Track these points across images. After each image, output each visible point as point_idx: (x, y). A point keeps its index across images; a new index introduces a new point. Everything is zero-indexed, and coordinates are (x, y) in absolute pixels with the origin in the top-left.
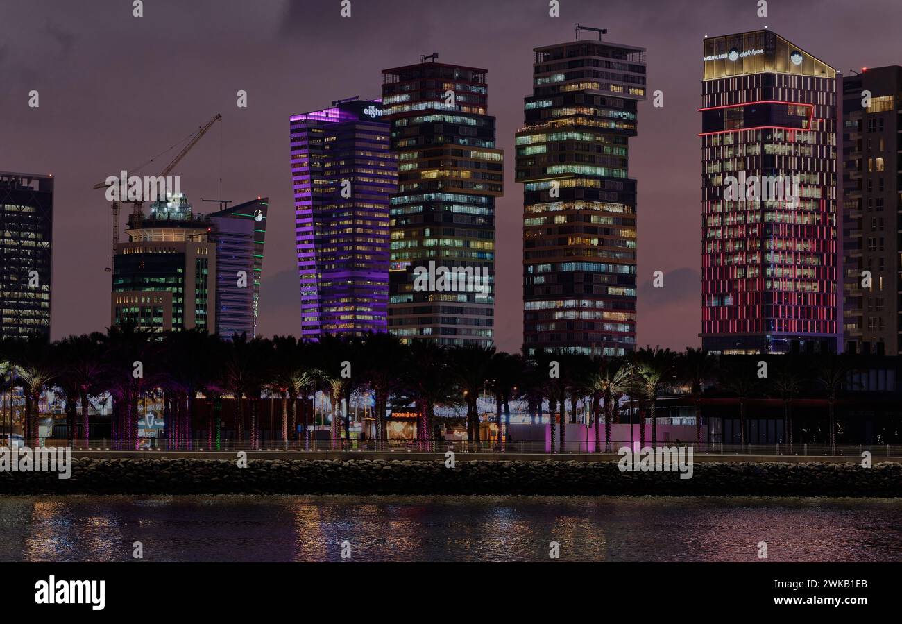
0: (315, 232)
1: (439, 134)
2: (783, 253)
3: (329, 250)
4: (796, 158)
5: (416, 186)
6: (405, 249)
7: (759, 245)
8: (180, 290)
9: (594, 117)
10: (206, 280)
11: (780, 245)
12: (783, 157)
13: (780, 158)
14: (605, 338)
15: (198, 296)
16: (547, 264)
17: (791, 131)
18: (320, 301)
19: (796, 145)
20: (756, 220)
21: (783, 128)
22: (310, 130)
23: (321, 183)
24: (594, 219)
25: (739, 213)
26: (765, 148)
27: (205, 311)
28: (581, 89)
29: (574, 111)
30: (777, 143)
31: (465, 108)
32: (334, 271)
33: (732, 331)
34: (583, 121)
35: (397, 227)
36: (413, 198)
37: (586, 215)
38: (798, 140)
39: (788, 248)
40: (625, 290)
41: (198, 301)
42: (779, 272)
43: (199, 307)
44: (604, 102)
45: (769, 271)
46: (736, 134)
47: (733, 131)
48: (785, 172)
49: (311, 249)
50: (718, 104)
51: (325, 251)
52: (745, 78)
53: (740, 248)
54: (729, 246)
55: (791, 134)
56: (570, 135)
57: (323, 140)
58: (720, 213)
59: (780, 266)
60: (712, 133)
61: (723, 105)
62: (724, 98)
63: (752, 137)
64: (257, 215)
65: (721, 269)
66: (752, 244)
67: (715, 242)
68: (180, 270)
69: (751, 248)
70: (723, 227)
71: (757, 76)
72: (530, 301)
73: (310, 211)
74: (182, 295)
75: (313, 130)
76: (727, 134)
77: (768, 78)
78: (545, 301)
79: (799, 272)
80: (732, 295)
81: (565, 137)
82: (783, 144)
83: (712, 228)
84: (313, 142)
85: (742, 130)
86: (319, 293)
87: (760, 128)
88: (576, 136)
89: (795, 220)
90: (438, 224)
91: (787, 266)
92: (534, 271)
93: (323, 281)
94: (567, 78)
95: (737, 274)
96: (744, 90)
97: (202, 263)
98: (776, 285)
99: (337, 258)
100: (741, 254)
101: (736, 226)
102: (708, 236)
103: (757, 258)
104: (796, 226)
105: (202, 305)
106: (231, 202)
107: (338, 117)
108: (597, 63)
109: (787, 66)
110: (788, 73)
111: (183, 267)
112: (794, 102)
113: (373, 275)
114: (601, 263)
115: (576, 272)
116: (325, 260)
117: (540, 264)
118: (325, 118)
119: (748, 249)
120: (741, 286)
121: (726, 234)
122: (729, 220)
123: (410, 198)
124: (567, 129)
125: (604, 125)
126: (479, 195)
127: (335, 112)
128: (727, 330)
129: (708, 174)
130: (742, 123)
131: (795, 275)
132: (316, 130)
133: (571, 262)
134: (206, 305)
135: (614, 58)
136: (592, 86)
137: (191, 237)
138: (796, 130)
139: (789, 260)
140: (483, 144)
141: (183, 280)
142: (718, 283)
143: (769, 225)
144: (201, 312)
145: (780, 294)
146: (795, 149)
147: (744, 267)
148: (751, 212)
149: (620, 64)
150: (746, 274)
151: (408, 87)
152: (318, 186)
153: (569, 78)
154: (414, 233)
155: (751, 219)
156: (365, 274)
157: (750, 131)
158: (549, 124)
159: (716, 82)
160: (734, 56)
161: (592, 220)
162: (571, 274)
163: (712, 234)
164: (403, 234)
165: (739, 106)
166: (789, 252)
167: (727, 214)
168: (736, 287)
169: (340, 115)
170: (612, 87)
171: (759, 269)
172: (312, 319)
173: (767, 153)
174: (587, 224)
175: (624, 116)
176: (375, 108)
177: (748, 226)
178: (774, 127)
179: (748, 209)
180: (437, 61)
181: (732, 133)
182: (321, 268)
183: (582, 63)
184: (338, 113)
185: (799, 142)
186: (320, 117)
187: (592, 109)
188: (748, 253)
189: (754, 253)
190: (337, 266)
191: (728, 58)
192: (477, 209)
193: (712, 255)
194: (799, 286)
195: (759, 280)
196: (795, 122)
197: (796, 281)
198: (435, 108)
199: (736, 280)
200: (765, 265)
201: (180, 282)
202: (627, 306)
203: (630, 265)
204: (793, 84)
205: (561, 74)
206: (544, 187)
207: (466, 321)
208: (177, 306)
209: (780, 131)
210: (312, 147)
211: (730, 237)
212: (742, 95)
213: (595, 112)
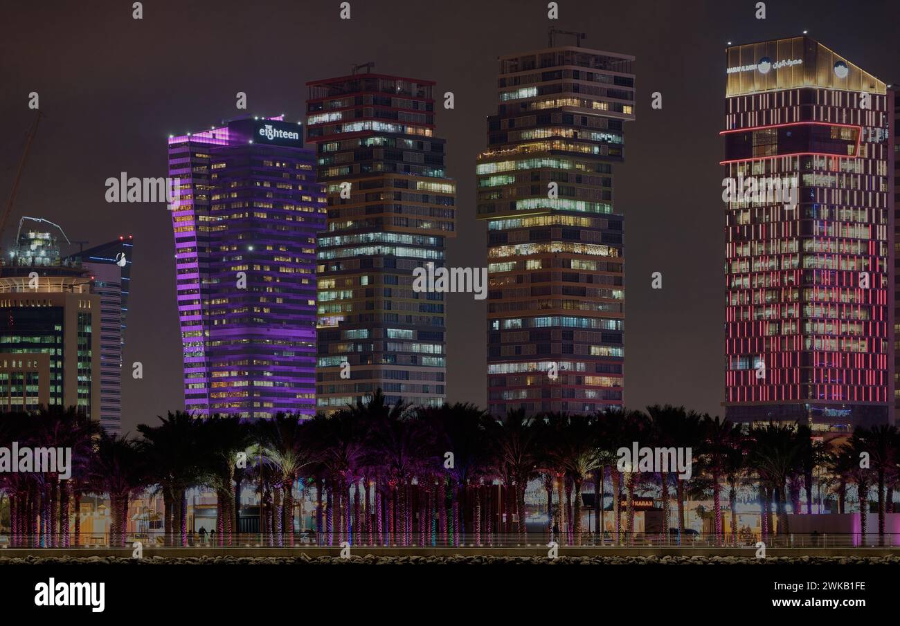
0: (201, 280)
1: (378, 160)
2: (826, 304)
3: (219, 302)
4: (840, 191)
5: (349, 224)
6: (337, 300)
7: (796, 295)
8: (59, 352)
9: (573, 140)
10: (90, 341)
11: (822, 295)
12: (825, 190)
13: (822, 190)
14: (587, 408)
15: (80, 359)
16: (516, 318)
17: (835, 158)
18: (208, 364)
19: (840, 175)
20: (793, 265)
21: (826, 155)
22: (193, 155)
23: (207, 220)
24: (575, 264)
25: (771, 257)
26: (804, 179)
27: (88, 377)
28: (558, 106)
29: (549, 133)
30: (818, 173)
31: (409, 128)
32: (226, 327)
33: (763, 399)
34: (560, 144)
35: (327, 274)
36: (346, 239)
37: (565, 259)
38: (842, 169)
39: (831, 299)
40: (610, 350)
41: (80, 366)
42: (820, 328)
43: (81, 372)
44: (585, 123)
45: (808, 327)
46: (768, 162)
47: (764, 158)
48: (827, 208)
49: (196, 300)
50: (746, 125)
51: (213, 302)
52: (779, 94)
53: (772, 299)
54: (759, 297)
55: (835, 162)
56: (546, 162)
57: (209, 167)
58: (747, 257)
59: (822, 321)
60: (738, 161)
61: (751, 127)
62: (753, 118)
63: (787, 166)
64: (120, 259)
65: (749, 324)
66: (788, 295)
67: (742, 291)
68: (58, 328)
69: (786, 299)
70: (751, 274)
71: (794, 92)
72: (495, 364)
73: (194, 255)
74: (61, 358)
75: (197, 155)
76: (757, 162)
77: (808, 95)
78: (515, 363)
79: (843, 328)
80: (762, 355)
81: (539, 165)
82: (825, 173)
83: (738, 275)
84: (196, 169)
85: (776, 157)
86: (207, 354)
87: (798, 155)
88: (552, 163)
89: (839, 266)
90: (378, 270)
91: (830, 321)
92: (499, 327)
93: (211, 339)
94: (540, 92)
95: (769, 330)
96: (777, 108)
97: (86, 319)
98: (817, 343)
99: (229, 311)
100: (774, 306)
101: (768, 273)
102: (733, 284)
103: (794, 312)
104: (841, 272)
105: (85, 370)
106: (87, 242)
107: (227, 139)
108: (576, 75)
109: (830, 80)
110: (831, 88)
111: (62, 323)
112: (839, 123)
113: (273, 332)
114: (583, 317)
115: (553, 327)
116: (213, 313)
117: (508, 319)
118: (212, 140)
119: (783, 301)
120: (774, 346)
121: (755, 282)
122: (758, 265)
123: (343, 239)
124: (541, 155)
125: (586, 149)
126: (426, 234)
127: (224, 133)
128: (757, 398)
129: (733, 210)
130: (775, 148)
131: (839, 331)
132: (201, 155)
133: (547, 316)
134: (90, 371)
135: (597, 68)
136: (571, 102)
137: (71, 287)
138: (841, 156)
139: (833, 313)
140: (431, 173)
141: (62, 340)
142: (746, 341)
143: (809, 272)
144: (84, 378)
145: (822, 353)
146: (839, 180)
147: (779, 322)
148: (787, 256)
149: (604, 75)
150: (780, 331)
151: (339, 104)
152: (204, 223)
153: (543, 94)
154: (348, 282)
155: (786, 264)
156: (264, 331)
157: (785, 158)
158: (518, 149)
159: (742, 98)
160: (765, 67)
161: (572, 266)
162: (546, 331)
163: (738, 282)
164: (333, 283)
165: (771, 128)
166: (831, 304)
167: (757, 258)
168: (768, 346)
169: (230, 136)
170: (595, 103)
171: (796, 325)
172: (197, 386)
173: (807, 185)
174: (566, 270)
175: (609, 139)
176: (273, 128)
177: (783, 273)
178: (814, 154)
179: (782, 252)
180: (373, 71)
181: (762, 161)
182: (208, 324)
183: (560, 75)
184: (227, 134)
185: (844, 171)
186: (206, 139)
187: (571, 130)
188: (783, 305)
189: (791, 305)
190: (229, 321)
191: (757, 70)
192: (425, 252)
193: (738, 308)
194: (844, 345)
195: (796, 338)
196: (839, 147)
197: (841, 338)
198: (374, 129)
199: (768, 338)
200: (803, 320)
201: (58, 341)
202: (612, 369)
203: (617, 320)
204: (837, 101)
205: (533, 87)
206: (513, 225)
207: (413, 388)
208: (55, 371)
209: (822, 158)
210: (196, 176)
211: (760, 286)
212: (775, 115)
213: (575, 134)
